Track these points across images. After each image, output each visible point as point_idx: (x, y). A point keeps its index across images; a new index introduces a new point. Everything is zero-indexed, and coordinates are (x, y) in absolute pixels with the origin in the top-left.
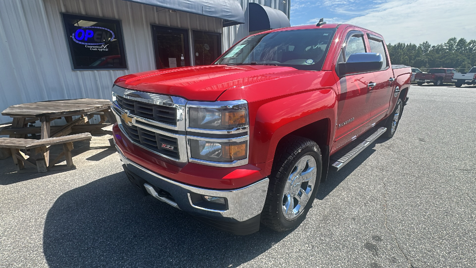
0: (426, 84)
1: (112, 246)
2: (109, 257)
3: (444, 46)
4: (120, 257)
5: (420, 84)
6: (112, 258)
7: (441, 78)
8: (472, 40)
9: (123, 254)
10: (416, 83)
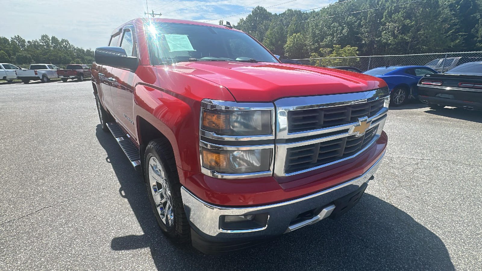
0: (71, 80)
1: (389, 263)
2: (402, 261)
3: (40, 43)
4: (396, 251)
5: (65, 81)
6: (401, 258)
7: (81, 74)
8: (63, 39)
9: (392, 250)
10: (60, 80)
